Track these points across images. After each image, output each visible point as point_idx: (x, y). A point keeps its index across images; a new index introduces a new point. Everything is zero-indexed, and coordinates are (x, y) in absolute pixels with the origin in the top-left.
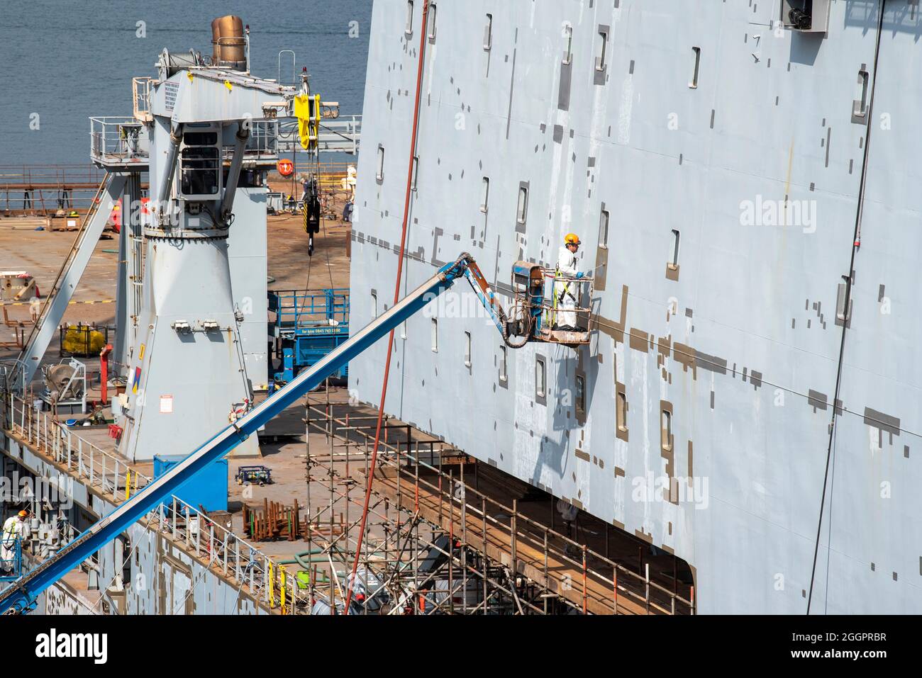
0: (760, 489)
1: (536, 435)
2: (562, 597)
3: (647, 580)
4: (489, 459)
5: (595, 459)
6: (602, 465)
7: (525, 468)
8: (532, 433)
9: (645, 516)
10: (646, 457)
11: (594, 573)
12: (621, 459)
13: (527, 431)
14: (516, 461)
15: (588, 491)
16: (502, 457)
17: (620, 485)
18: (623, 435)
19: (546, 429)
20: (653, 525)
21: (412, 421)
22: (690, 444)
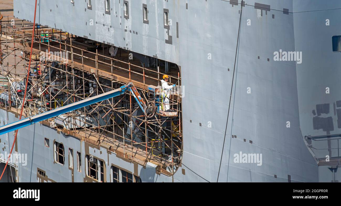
0: (209, 35)
1: (106, 25)
2: (119, 82)
3: (158, 72)
4: (84, 36)
5: (134, 32)
6: (137, 33)
7: (101, 38)
8: (104, 25)
9: (157, 50)
10: (157, 29)
11: (134, 72)
12: (146, 31)
13: (101, 24)
14: (97, 36)
15: (131, 43)
16: (90, 35)
17: (145, 40)
18: (147, 22)
19: (110, 23)
20: (161, 53)
21: (46, 25)
22: (177, 23)
